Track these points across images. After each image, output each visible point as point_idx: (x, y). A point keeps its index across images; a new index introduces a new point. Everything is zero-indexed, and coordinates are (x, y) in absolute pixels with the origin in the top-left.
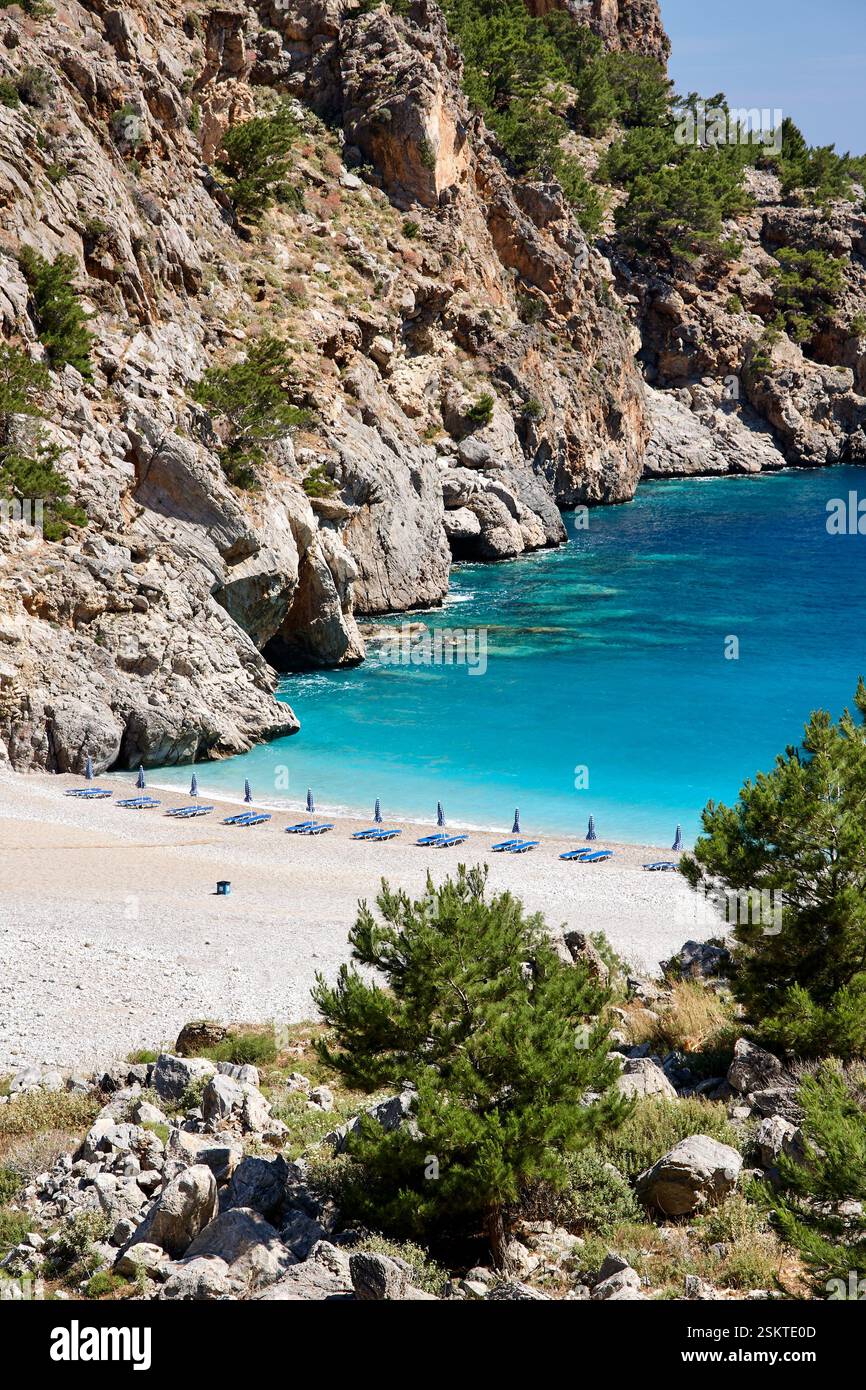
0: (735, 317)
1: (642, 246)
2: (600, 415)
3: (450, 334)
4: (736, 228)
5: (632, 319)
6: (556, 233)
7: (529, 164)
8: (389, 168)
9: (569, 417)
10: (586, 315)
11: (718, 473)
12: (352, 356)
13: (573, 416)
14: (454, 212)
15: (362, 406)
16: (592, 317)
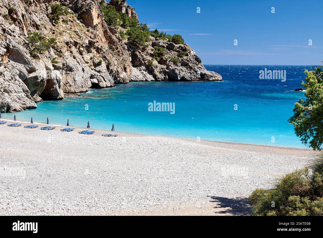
0: (147, 56)
1: (131, 44)
2: (123, 68)
3: (95, 50)
4: (148, 43)
5: (130, 56)
6: (116, 36)
7: (111, 24)
8: (85, 20)
9: (117, 67)
10: (121, 50)
11: (143, 81)
12: (72, 46)
13: (118, 67)
14: (97, 29)
15: (73, 55)
16: (122, 51)
